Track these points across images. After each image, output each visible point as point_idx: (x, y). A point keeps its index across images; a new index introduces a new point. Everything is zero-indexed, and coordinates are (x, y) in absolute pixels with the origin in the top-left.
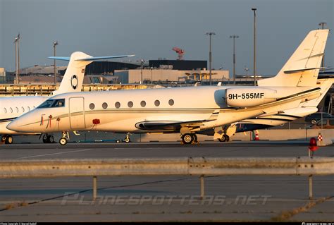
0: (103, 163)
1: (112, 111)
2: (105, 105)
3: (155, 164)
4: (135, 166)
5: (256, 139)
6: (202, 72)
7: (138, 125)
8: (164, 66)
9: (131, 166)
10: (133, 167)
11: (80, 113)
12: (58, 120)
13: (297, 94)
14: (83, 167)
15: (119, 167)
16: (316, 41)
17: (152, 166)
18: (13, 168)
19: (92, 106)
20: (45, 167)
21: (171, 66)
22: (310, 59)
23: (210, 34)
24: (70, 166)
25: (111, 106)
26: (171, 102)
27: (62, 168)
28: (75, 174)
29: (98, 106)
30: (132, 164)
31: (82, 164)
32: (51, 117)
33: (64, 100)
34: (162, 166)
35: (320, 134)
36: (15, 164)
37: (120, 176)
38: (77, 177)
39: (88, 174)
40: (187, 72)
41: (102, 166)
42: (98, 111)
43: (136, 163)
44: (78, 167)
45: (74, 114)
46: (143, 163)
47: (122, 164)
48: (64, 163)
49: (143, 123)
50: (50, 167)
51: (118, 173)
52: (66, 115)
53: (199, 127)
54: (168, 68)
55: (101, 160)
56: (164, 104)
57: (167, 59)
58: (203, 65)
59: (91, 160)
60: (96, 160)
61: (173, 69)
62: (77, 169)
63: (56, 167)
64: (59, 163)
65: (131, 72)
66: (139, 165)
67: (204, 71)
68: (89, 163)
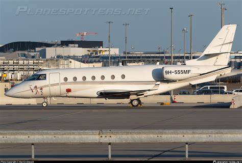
0: (193, 133)
1: (80, 83)
2: (75, 79)
3: (231, 134)
4: (217, 135)
5: (174, 102)
6: (99, 49)
7: (99, 93)
8: (72, 45)
9: (214, 135)
10: (215, 136)
11: (57, 84)
12: (41, 89)
13: (214, 71)
14: (178, 136)
15: (204, 136)
16: (228, 33)
17: (229, 136)
18: (129, 136)
19: (66, 79)
20: (151, 136)
21: (77, 45)
22: (224, 46)
23: (109, 23)
24: (170, 135)
25: (80, 79)
26: (123, 76)
27: (164, 136)
28: (173, 141)
29: (70, 79)
30: (215, 134)
31: (178, 134)
32: (36, 87)
33: (45, 75)
34: (236, 135)
35: (233, 100)
36: (131, 133)
37: (205, 142)
38: (175, 143)
39: (182, 141)
40: (89, 49)
41: (192, 135)
42: (71, 83)
43: (217, 133)
44: (175, 136)
45: (53, 85)
46: (222, 133)
47: (207, 134)
48: (166, 133)
49: (102, 92)
50: (156, 136)
51: (204, 140)
52: (47, 86)
53: (143, 94)
54: (75, 47)
55: (192, 131)
56: (118, 78)
57: (74, 40)
58: (100, 44)
59: (185, 131)
60: (188, 131)
61: (79, 47)
62: (174, 137)
63: (159, 135)
64: (162, 133)
65: (47, 49)
66: (220, 135)
67: (101, 49)
68: (183, 133)
